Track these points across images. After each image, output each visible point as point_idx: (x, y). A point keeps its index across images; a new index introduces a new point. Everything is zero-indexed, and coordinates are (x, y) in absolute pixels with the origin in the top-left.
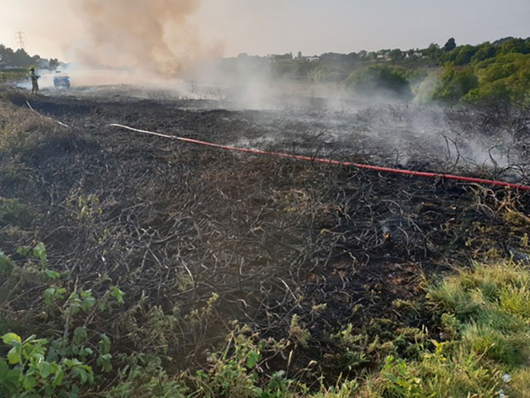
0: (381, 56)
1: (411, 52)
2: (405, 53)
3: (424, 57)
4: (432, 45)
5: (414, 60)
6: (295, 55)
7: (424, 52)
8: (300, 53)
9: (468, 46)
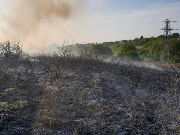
0: (121, 42)
1: (130, 40)
2: (128, 41)
3: (134, 42)
4: (136, 38)
5: (131, 43)
6: (95, 43)
7: (134, 40)
8: (96, 43)
9: (147, 38)
